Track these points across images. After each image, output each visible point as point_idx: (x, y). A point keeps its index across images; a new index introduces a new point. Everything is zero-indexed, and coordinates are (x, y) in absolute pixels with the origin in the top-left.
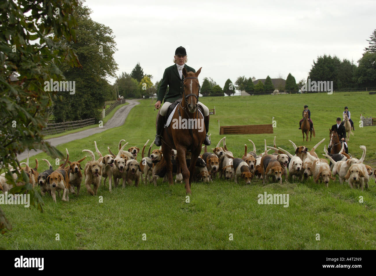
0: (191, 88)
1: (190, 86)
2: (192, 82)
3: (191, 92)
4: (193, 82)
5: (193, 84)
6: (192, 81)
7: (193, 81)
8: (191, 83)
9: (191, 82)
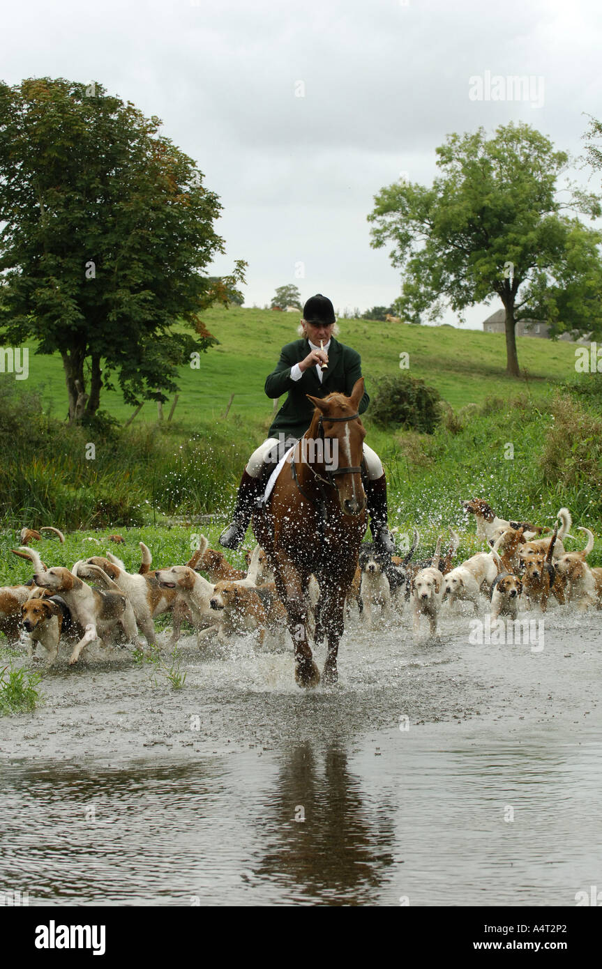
0: (349, 450)
1: (344, 442)
2: (348, 432)
3: (350, 462)
4: (351, 431)
5: (351, 435)
6: (347, 425)
7: (349, 428)
8: (345, 435)
9: (345, 431)
